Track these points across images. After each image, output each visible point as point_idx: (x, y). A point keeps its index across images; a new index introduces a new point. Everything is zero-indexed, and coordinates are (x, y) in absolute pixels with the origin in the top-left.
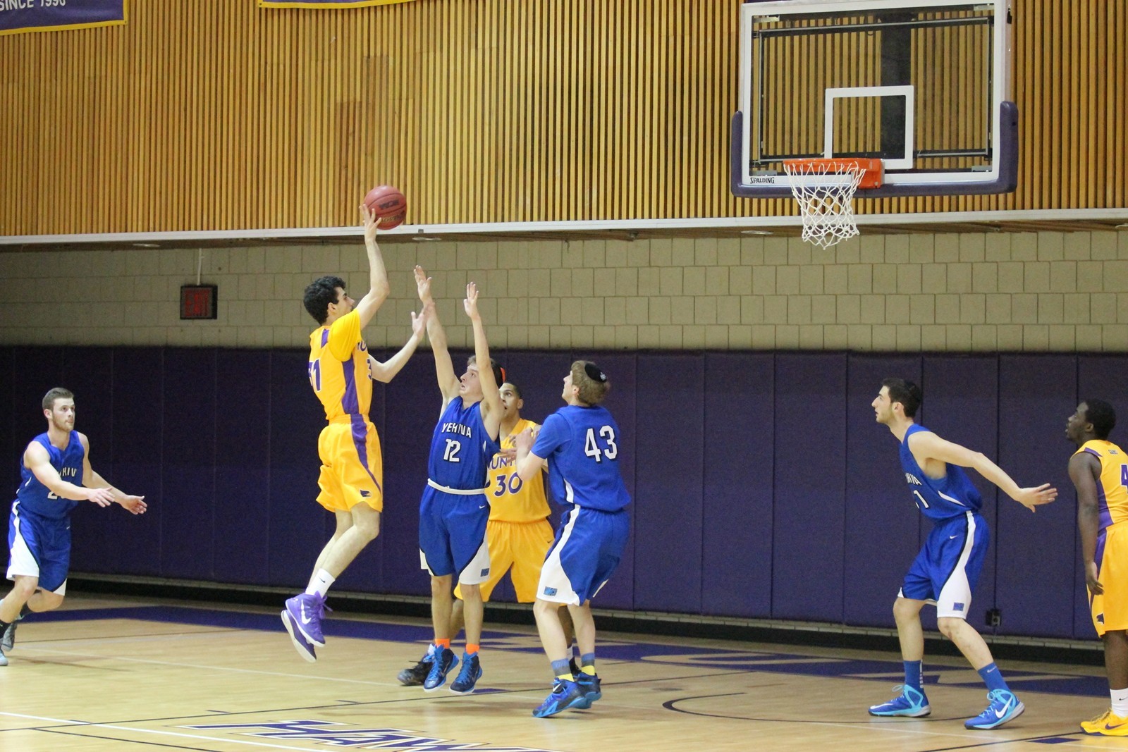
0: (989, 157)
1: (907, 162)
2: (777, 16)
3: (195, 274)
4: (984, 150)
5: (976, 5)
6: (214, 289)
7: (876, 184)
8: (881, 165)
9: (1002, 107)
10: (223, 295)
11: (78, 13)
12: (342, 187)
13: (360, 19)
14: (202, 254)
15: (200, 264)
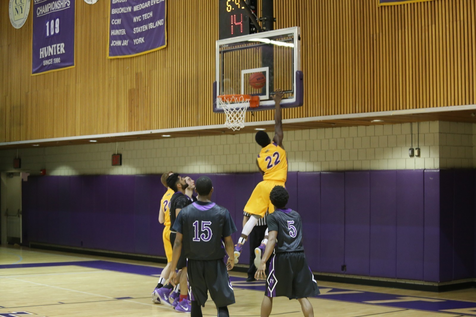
0: (293, 93)
1: (267, 97)
2: (227, 44)
3: (116, 151)
4: (291, 90)
5: (289, 34)
6: (121, 155)
7: (257, 106)
8: (259, 98)
9: (296, 73)
10: (123, 157)
11: (63, 64)
12: (130, 118)
13: (135, 60)
14: (117, 144)
15: (117, 147)
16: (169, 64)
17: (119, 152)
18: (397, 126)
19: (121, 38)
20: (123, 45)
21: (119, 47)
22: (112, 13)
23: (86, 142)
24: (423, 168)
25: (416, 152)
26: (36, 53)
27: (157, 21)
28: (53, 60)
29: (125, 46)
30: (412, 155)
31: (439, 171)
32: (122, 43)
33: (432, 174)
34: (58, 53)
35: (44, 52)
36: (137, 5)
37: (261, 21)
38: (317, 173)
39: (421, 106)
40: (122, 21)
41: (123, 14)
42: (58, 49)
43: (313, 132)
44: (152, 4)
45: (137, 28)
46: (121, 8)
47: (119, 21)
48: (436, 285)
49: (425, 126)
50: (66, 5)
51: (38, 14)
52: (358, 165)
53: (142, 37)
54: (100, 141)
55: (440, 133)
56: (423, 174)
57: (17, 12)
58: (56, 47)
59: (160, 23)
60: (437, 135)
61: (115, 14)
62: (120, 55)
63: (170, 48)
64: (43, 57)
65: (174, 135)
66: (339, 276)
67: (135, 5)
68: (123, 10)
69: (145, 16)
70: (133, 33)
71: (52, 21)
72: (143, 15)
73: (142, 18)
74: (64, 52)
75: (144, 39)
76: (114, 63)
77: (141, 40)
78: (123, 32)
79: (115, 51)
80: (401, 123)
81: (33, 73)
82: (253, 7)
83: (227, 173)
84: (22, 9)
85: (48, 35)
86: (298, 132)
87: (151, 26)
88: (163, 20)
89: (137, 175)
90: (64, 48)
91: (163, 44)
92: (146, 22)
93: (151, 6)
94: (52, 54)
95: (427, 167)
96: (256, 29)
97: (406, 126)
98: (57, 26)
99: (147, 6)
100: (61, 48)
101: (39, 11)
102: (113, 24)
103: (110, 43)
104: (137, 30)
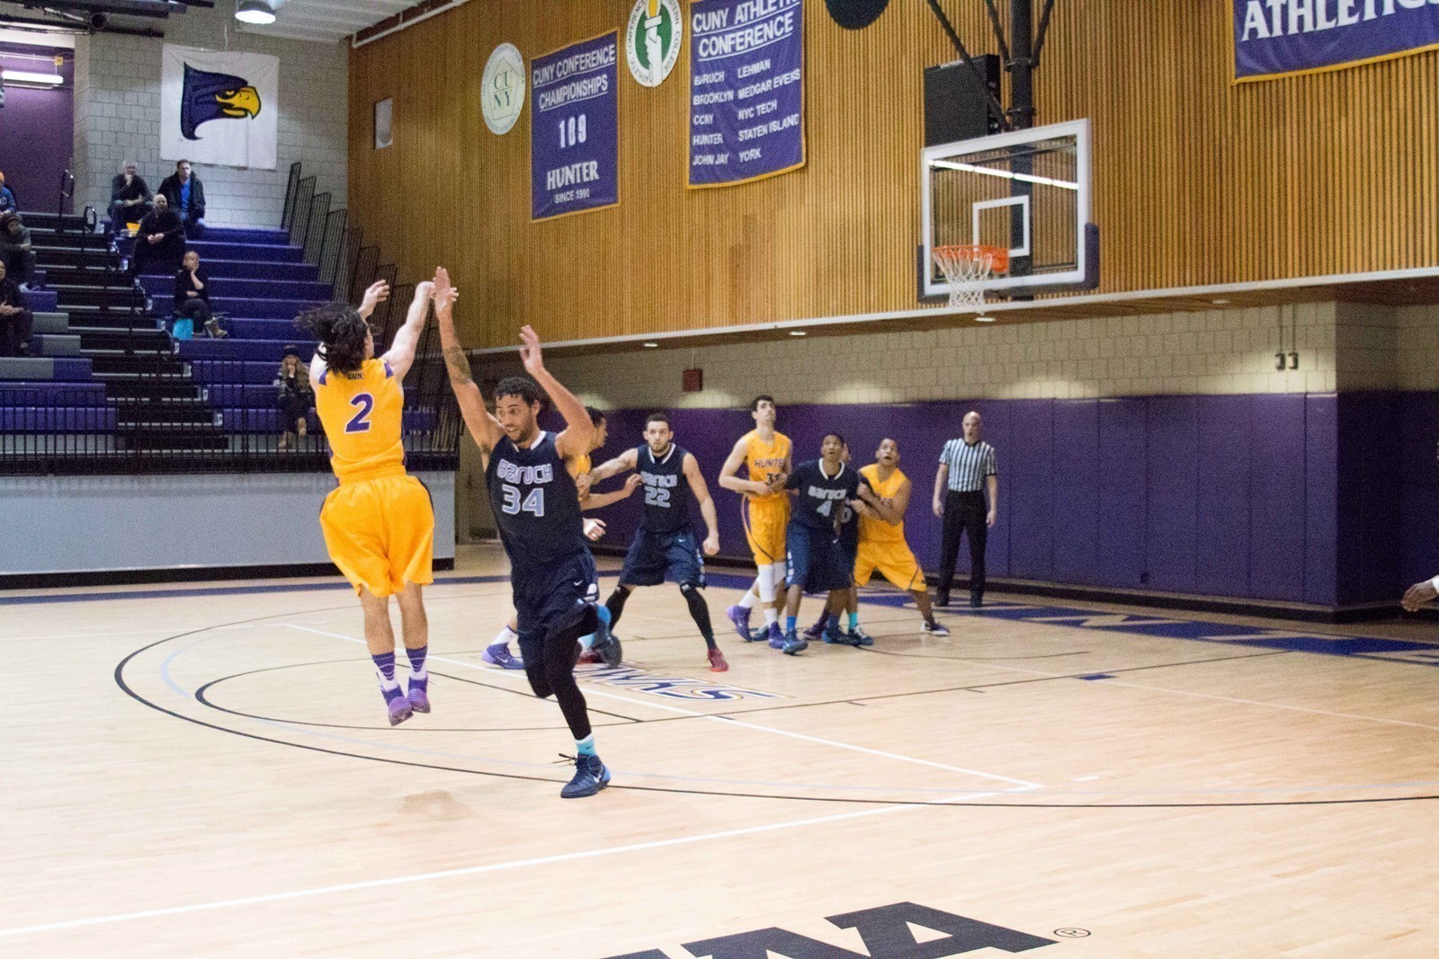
0: (1075, 261)
3: (691, 363)
6: (700, 372)
10: (706, 375)
11: (594, 201)
12: (733, 301)
13: (742, 193)
14: (694, 351)
15: (693, 357)
16: (810, 199)
17: (698, 367)
18: (1252, 313)
19: (713, 149)
20: (717, 163)
21: (711, 168)
22: (695, 104)
23: (637, 346)
24: (1303, 391)
25: (1289, 361)
26: (539, 180)
27: (785, 117)
28: (575, 193)
29: (721, 166)
30: (1281, 367)
31: (1335, 395)
32: (716, 159)
33: (1321, 402)
34: (586, 179)
35: (554, 179)
36: (746, 86)
37: (1009, 114)
38: (1092, 401)
39: (1317, 271)
40: (714, 119)
41: (717, 104)
42: (585, 171)
43: (1084, 324)
44: (776, 86)
45: (746, 131)
46: (712, 94)
47: (708, 119)
48: (1330, 610)
49: (1307, 312)
50: (600, 88)
51: (542, 107)
52: (1172, 386)
53: (756, 148)
54: (664, 344)
55: (1338, 324)
56: (1305, 401)
57: (499, 102)
58: (581, 168)
59: (791, 120)
60: (1333, 328)
61: (700, 106)
62: (712, 182)
63: (811, 169)
64: (554, 187)
65: (812, 331)
66: (1135, 593)
67: (740, 88)
68: (716, 97)
69: (762, 108)
70: (738, 141)
71: (572, 120)
72: (758, 107)
73: (755, 111)
74: (597, 177)
75: (761, 153)
76: (698, 201)
77: (755, 153)
78: (718, 138)
79: (699, 174)
80: (1260, 305)
81: (534, 218)
82: (993, 85)
83: (912, 402)
84: (508, 97)
85: (563, 145)
86: (1055, 326)
87: (775, 126)
88: (797, 115)
89: (732, 407)
90: (598, 171)
91: (799, 160)
92: (765, 119)
93: (774, 89)
94: (573, 182)
95: (1311, 388)
96: (1000, 126)
97: (1270, 312)
98: (582, 128)
99: (766, 90)
100: (591, 170)
101: (543, 100)
102: (696, 123)
103: (692, 159)
104: (746, 134)
